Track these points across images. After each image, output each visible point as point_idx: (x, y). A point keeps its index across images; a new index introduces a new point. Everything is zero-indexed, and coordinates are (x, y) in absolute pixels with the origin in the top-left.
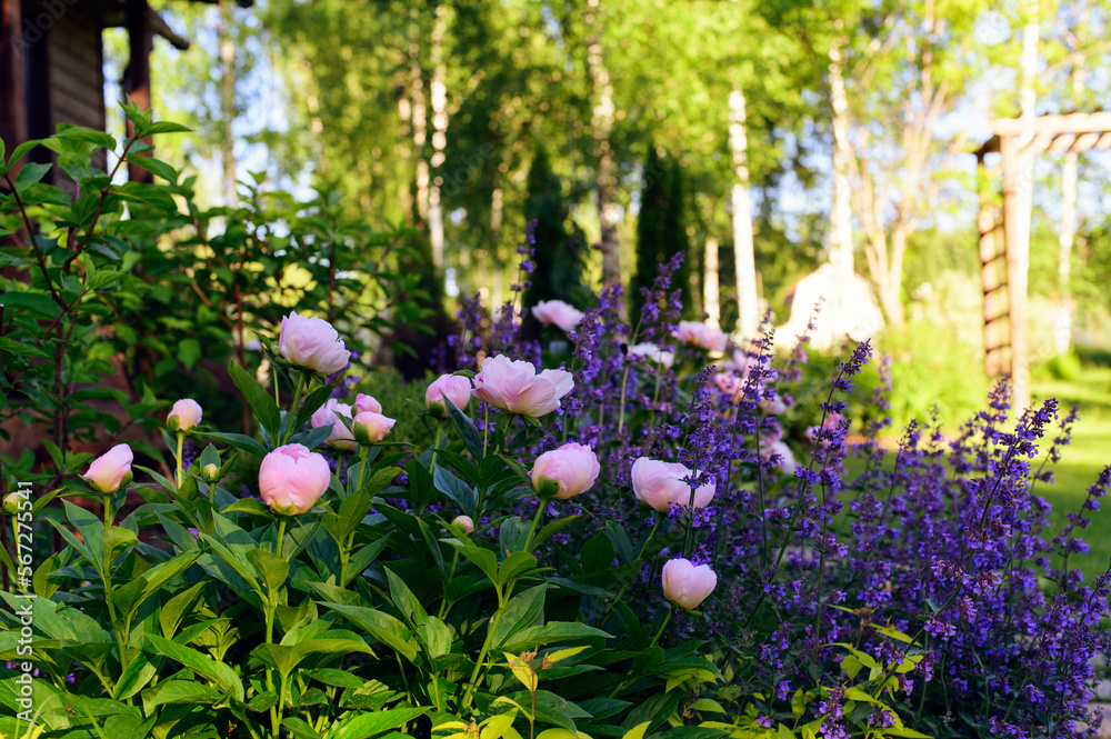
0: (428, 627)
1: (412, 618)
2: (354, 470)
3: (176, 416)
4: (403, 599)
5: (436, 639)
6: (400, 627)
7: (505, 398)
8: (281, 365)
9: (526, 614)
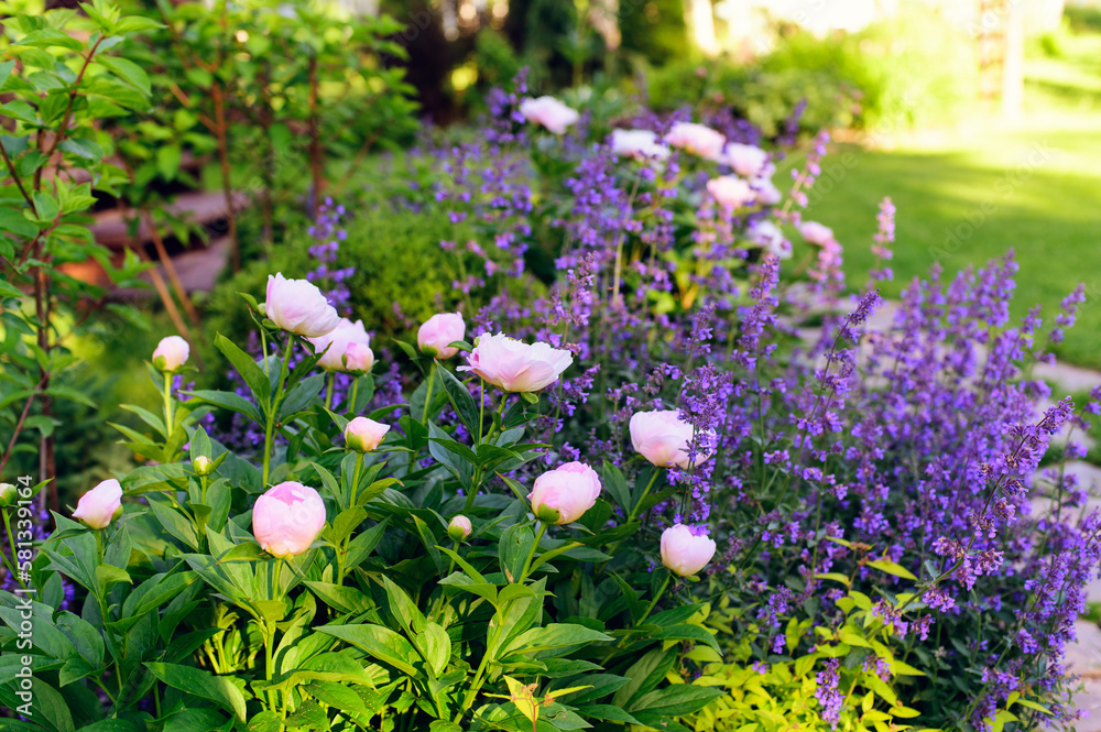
0: (427, 633)
1: (411, 626)
2: (348, 461)
3: (162, 357)
4: (401, 608)
5: (435, 646)
6: (400, 640)
7: (501, 379)
8: (270, 330)
9: (525, 614)
